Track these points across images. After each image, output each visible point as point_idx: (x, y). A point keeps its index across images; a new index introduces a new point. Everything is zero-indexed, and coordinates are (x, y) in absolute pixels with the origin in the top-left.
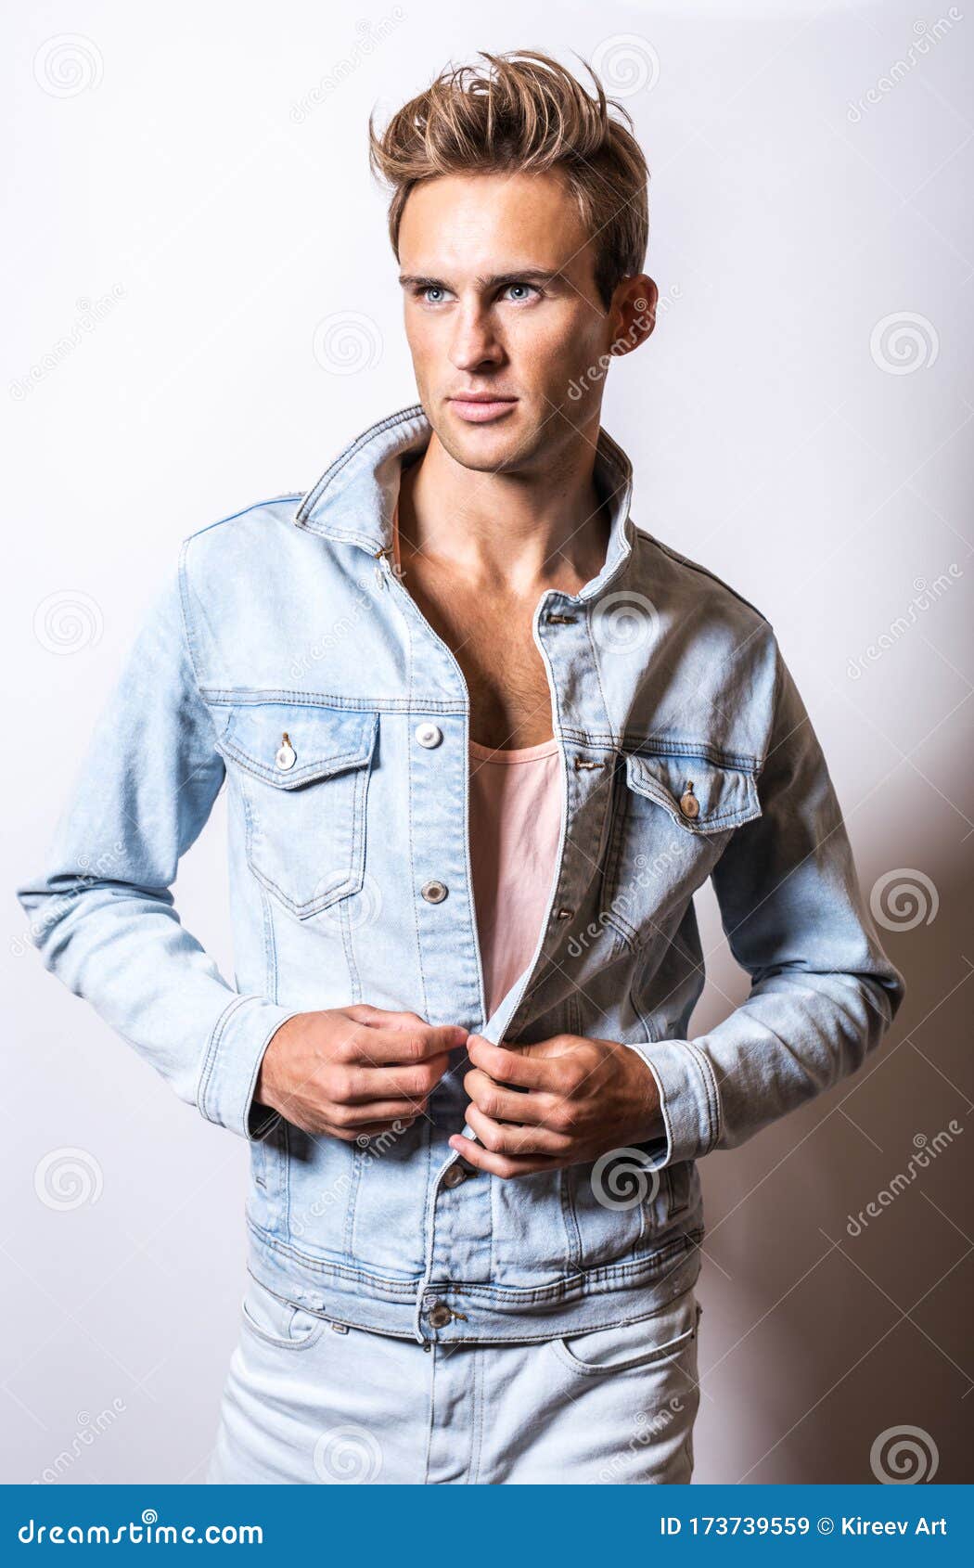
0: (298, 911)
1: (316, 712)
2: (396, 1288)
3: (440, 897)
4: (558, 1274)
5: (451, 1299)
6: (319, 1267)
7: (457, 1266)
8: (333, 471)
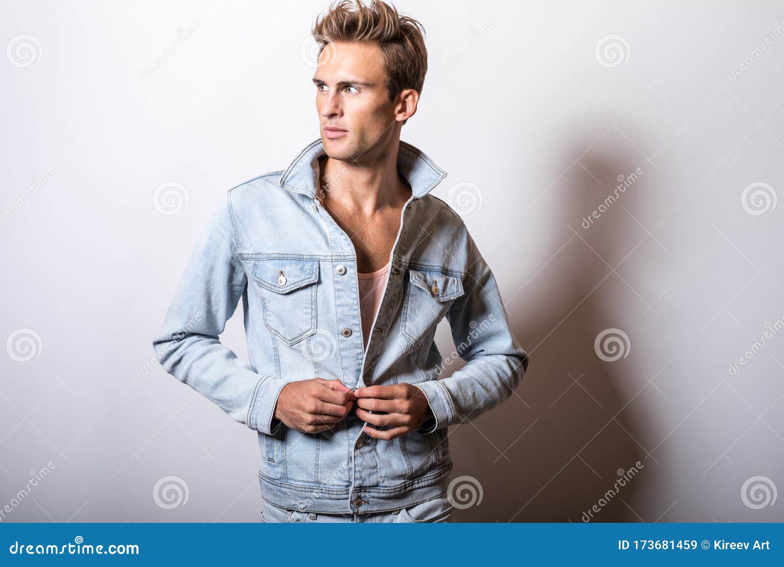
0: (289, 342)
1: (293, 261)
2: (339, 493)
3: (349, 335)
4: (403, 481)
5: (363, 494)
6: (303, 489)
7: (364, 480)
8: (294, 164)
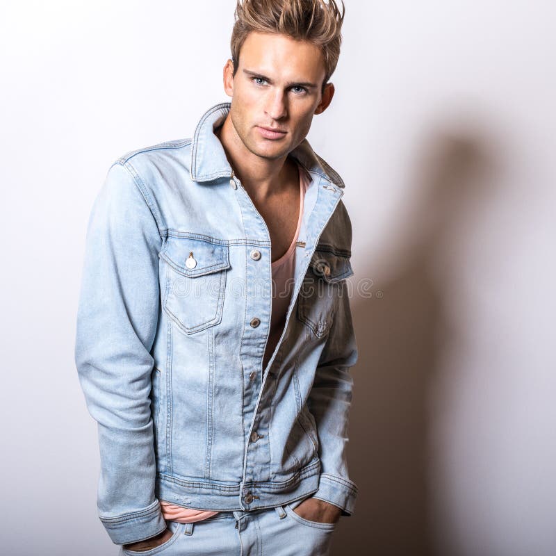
1: (205, 244)
2: (232, 489)
3: (257, 325)
5: (253, 490)
6: (191, 485)
7: (256, 475)
